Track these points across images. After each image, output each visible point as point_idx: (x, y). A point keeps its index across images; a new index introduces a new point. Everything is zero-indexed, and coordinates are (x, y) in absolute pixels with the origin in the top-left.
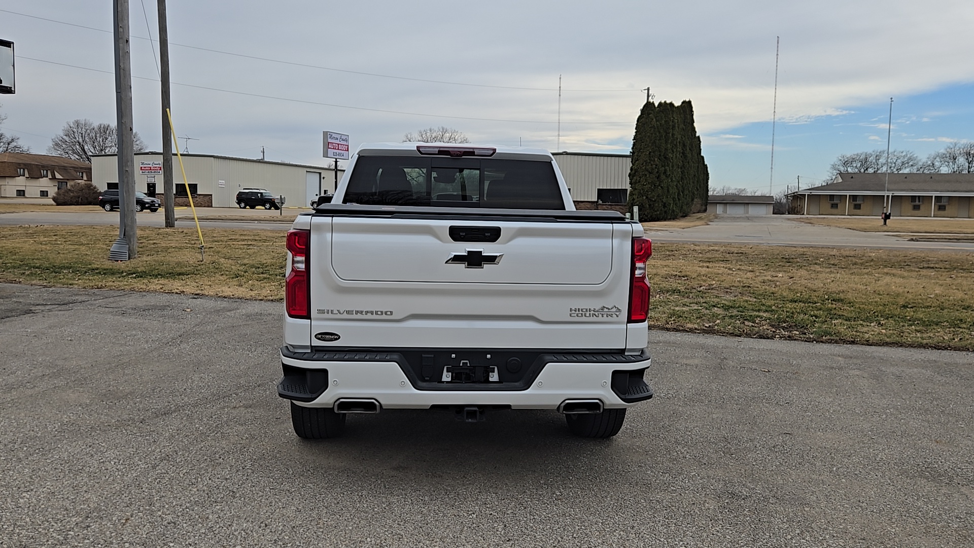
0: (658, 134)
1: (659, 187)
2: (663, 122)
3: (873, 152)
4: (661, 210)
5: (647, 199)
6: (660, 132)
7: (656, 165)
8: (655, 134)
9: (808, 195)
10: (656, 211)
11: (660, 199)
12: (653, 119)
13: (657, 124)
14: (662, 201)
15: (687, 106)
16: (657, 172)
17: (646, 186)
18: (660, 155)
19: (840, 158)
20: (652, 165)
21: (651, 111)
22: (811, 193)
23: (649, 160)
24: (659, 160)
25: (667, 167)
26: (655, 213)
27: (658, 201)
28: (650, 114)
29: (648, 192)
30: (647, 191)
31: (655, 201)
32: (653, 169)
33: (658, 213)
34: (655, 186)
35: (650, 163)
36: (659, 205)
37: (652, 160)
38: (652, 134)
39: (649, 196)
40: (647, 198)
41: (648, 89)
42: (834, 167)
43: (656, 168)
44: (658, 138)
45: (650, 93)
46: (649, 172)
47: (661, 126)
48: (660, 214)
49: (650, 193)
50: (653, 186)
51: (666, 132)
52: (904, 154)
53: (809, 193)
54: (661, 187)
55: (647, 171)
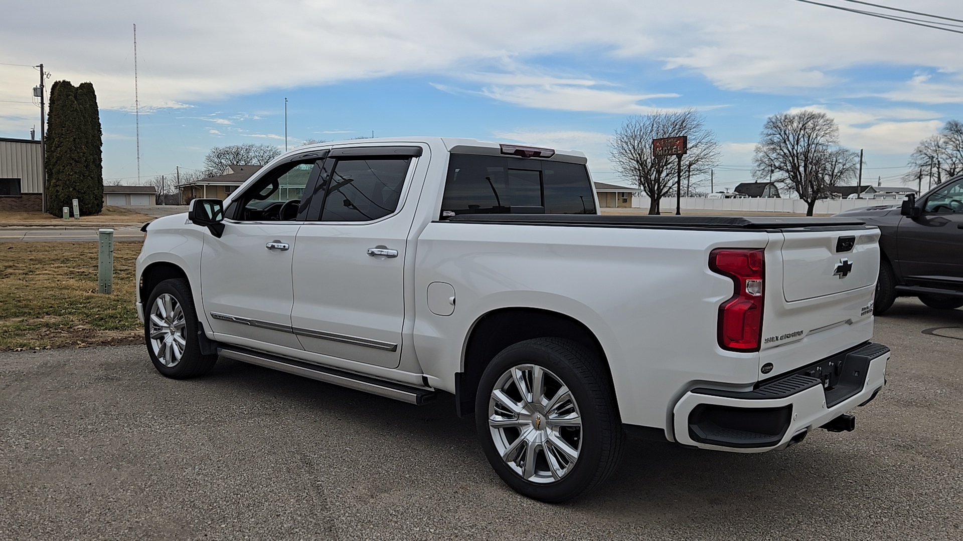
0: (82, 118)
1: (89, 178)
2: (88, 106)
3: (243, 146)
4: (93, 203)
5: (74, 191)
6: (84, 117)
7: (84, 153)
8: (79, 118)
9: (206, 186)
10: (87, 204)
11: (91, 191)
12: (74, 102)
13: (80, 108)
14: (94, 193)
15: (87, 89)
16: (85, 161)
17: (73, 177)
18: (87, 142)
19: (214, 150)
20: (78, 153)
21: (70, 93)
22: (209, 184)
23: (75, 147)
24: (86, 148)
25: (95, 156)
26: (87, 206)
27: (89, 193)
28: (70, 95)
29: (76, 183)
30: (74, 182)
31: (85, 193)
32: (81, 158)
33: (90, 206)
34: (84, 176)
35: (75, 150)
36: (90, 197)
37: (78, 148)
38: (75, 118)
39: (77, 188)
40: (74, 189)
41: (41, 66)
42: (209, 159)
43: (84, 156)
44: (83, 123)
45: (44, 71)
46: (75, 161)
47: (85, 110)
48: (92, 207)
49: (78, 184)
50: (82, 176)
51: (92, 118)
52: (270, 148)
53: (207, 184)
54: (91, 177)
55: (73, 159)
